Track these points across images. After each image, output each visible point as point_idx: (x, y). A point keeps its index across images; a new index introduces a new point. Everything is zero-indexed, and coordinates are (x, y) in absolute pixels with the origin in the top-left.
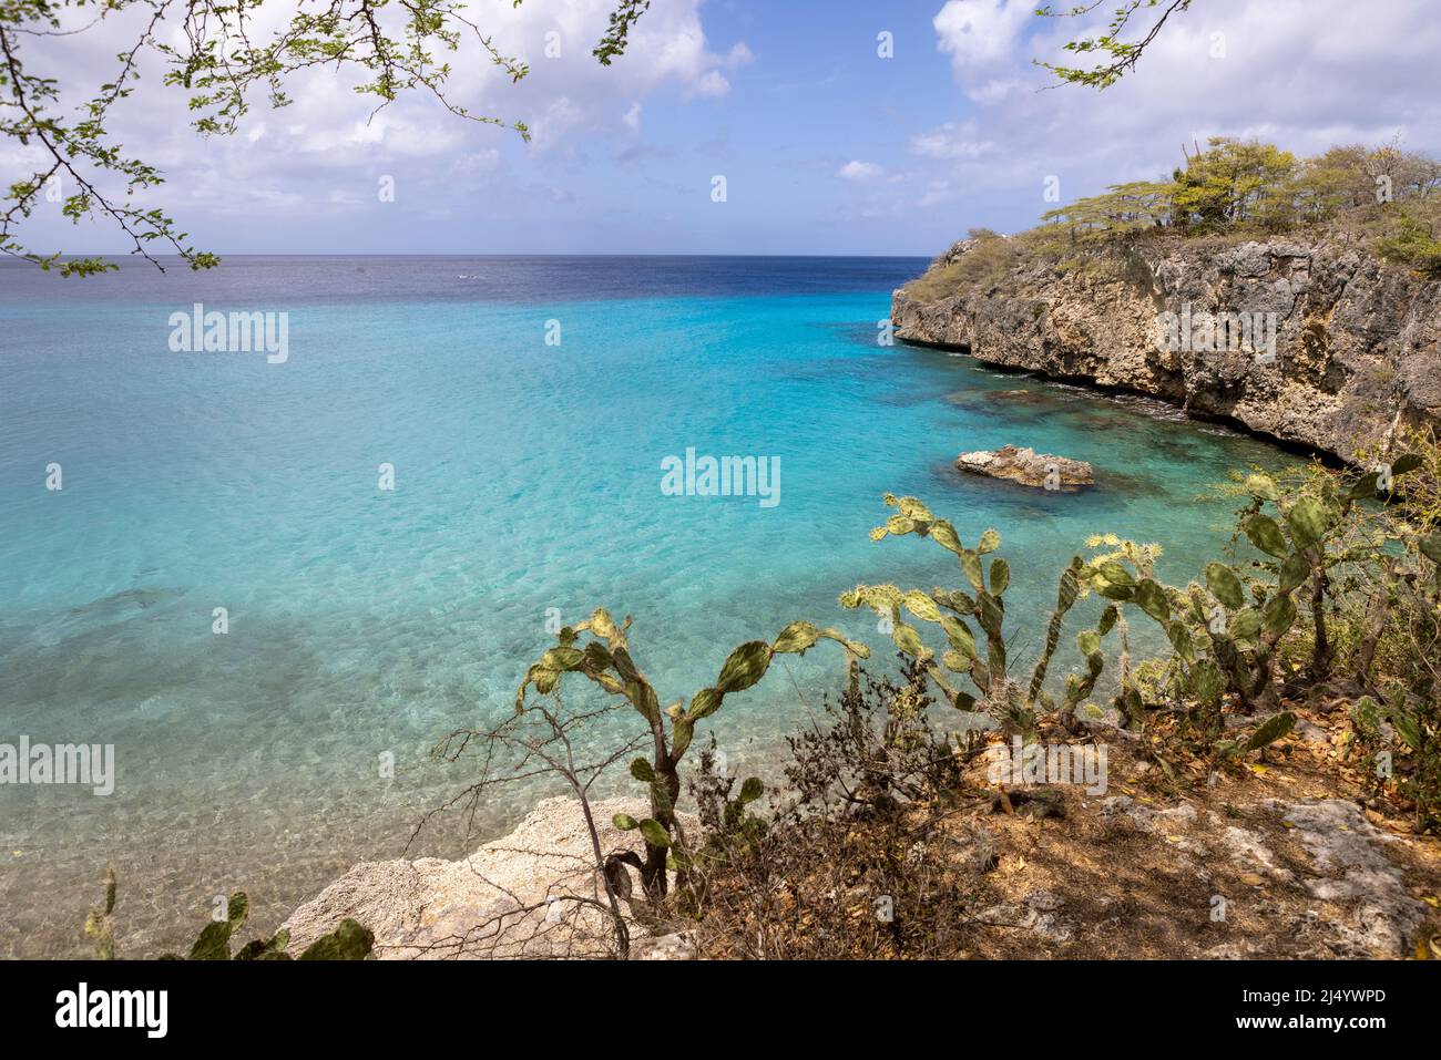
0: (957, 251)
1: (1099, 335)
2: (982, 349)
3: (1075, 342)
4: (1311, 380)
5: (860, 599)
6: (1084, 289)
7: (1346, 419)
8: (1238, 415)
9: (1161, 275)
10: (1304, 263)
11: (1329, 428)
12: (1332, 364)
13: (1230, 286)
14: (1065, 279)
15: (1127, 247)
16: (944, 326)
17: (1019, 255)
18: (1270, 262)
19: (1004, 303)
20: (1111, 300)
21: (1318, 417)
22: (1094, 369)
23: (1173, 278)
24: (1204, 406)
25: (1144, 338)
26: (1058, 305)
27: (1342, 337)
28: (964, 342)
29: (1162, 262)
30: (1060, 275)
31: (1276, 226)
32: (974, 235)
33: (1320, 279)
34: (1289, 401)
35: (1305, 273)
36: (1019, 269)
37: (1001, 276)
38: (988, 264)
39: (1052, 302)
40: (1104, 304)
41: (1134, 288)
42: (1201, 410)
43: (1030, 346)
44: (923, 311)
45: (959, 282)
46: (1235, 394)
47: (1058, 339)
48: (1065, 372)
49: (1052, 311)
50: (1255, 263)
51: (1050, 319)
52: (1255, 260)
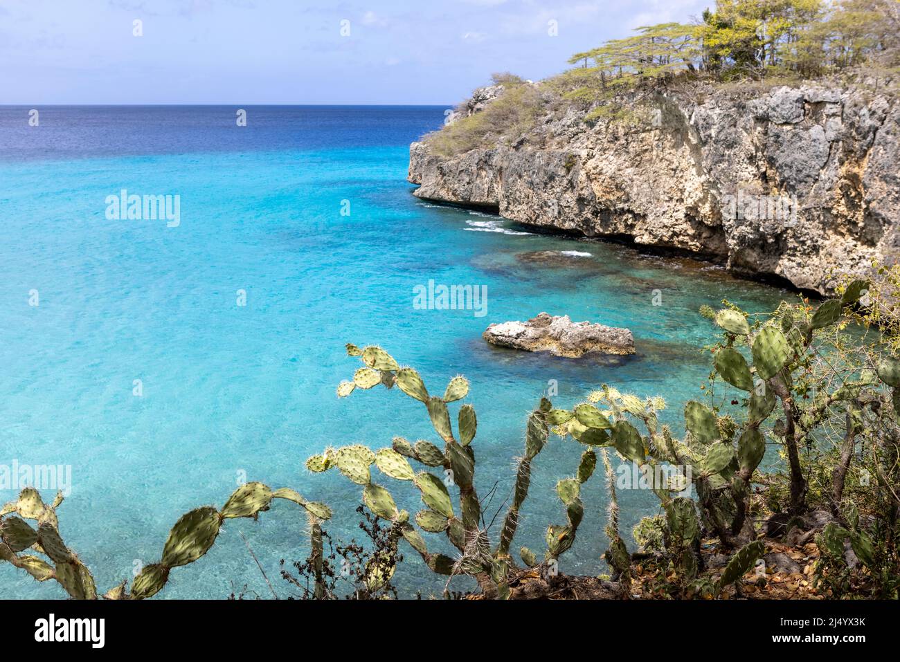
0: (479, 99)
1: (635, 190)
2: (511, 207)
3: (612, 198)
4: (850, 232)
5: (328, 463)
6: (617, 139)
8: (782, 272)
9: (696, 123)
10: (836, 109)
12: (869, 214)
13: (766, 134)
14: (597, 128)
15: (659, 93)
16: (468, 183)
17: (547, 102)
18: (803, 108)
19: (532, 156)
20: (646, 150)
22: (632, 226)
23: (708, 126)
24: (747, 263)
25: (682, 191)
26: (590, 157)
27: (877, 186)
28: (491, 200)
29: (697, 109)
30: (591, 124)
31: (807, 70)
32: (498, 80)
33: (852, 125)
34: (831, 255)
35: (838, 119)
36: (547, 118)
37: (528, 125)
38: (513, 113)
39: (584, 153)
40: (638, 155)
41: (669, 137)
42: (744, 267)
43: (563, 203)
44: (445, 165)
45: (483, 133)
46: (777, 250)
47: (593, 194)
48: (601, 230)
49: (584, 164)
50: (788, 109)
51: (583, 172)
52: (789, 106)
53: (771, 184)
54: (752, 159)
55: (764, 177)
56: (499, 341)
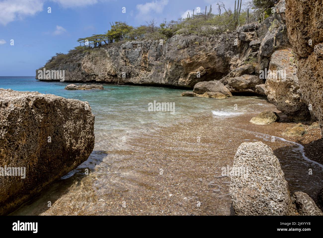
1: (95, 70)
3: (90, 72)
4: (145, 70)
6: (90, 59)
7: (154, 74)
8: (131, 81)
9: (109, 52)
10: (140, 45)
11: (151, 78)
12: (149, 65)
13: (125, 51)
14: (85, 57)
15: (99, 48)
18: (133, 45)
19: (70, 64)
20: (97, 61)
21: (148, 77)
22: (95, 78)
23: (112, 52)
24: (122, 81)
25: (106, 69)
26: (84, 63)
27: (151, 58)
29: (109, 49)
31: (133, 39)
32: (58, 55)
33: (145, 46)
34: (141, 75)
35: (141, 47)
36: (72, 56)
39: (82, 63)
40: (95, 62)
41: (102, 58)
43: (78, 75)
46: (129, 77)
47: (85, 71)
48: (88, 80)
49: (83, 65)
50: (130, 46)
51: (82, 67)
52: (130, 45)
53: (127, 63)
54: (122, 58)
55: (125, 61)
56: (69, 88)
